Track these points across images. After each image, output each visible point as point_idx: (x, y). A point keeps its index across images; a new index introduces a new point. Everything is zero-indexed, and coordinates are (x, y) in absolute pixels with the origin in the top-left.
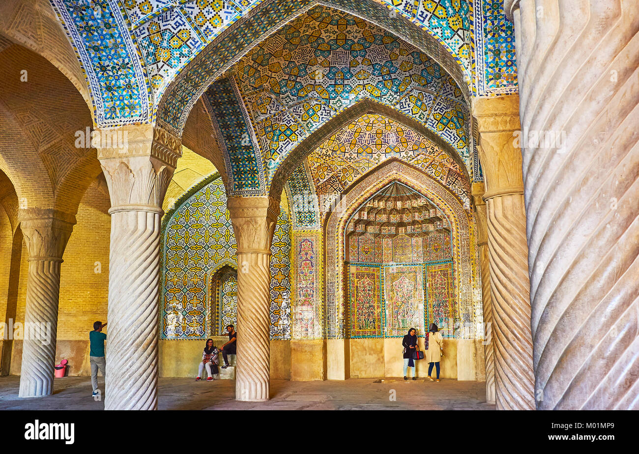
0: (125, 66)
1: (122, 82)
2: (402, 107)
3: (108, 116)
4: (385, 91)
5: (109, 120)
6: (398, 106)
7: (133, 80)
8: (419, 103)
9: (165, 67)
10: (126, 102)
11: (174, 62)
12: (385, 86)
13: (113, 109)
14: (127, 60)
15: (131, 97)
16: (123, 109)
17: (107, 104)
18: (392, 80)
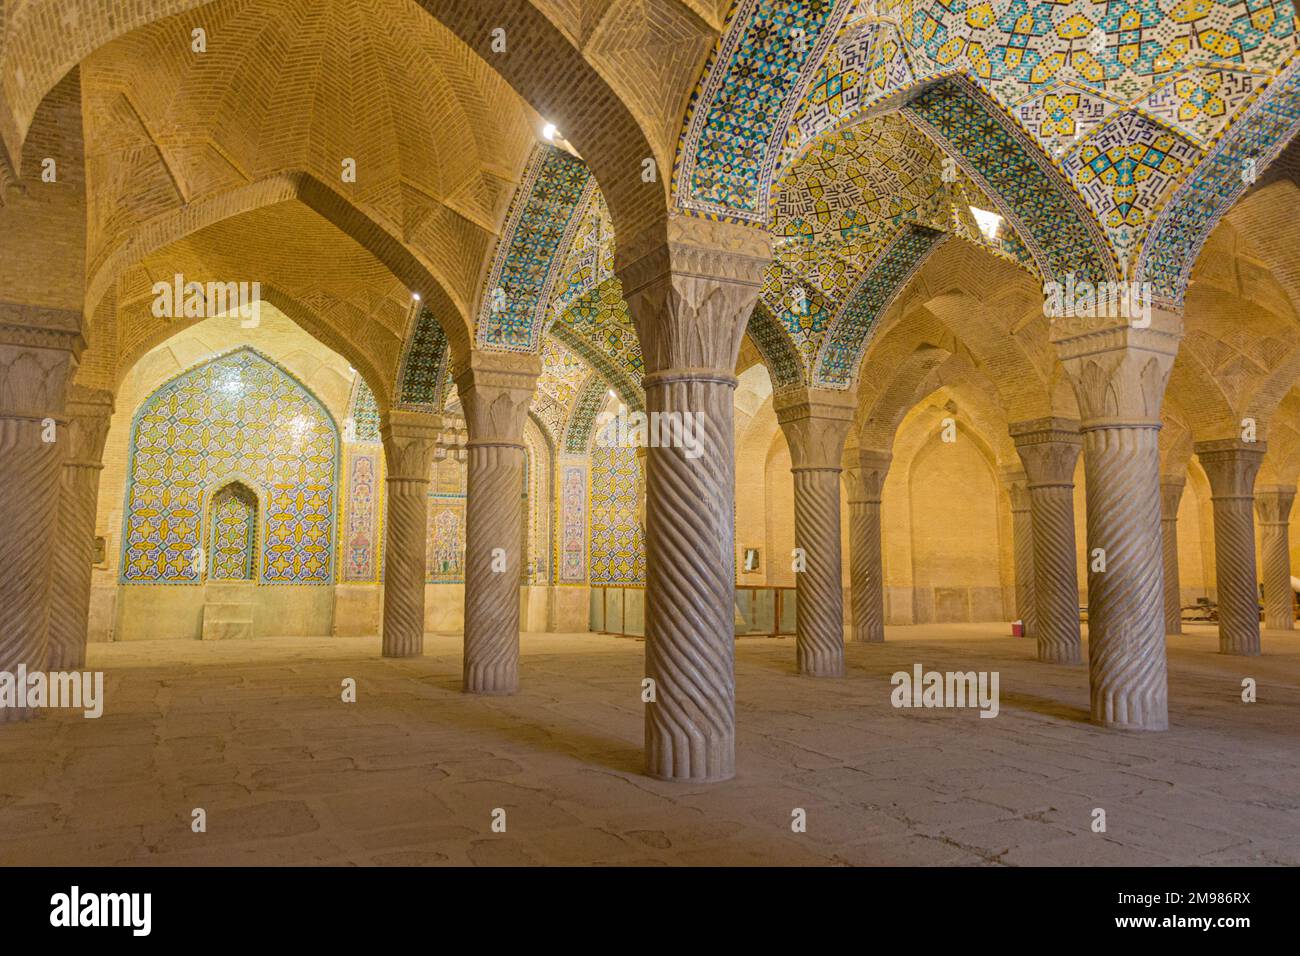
0: (533, 292)
1: (519, 307)
2: (594, 339)
3: (492, 338)
4: (579, 318)
5: (492, 344)
6: (590, 338)
7: (532, 308)
8: (613, 339)
9: (559, 300)
10: (515, 328)
11: (567, 296)
12: (580, 313)
13: (498, 333)
14: (538, 288)
15: (522, 324)
16: (509, 334)
17: (492, 326)
18: (591, 309)
